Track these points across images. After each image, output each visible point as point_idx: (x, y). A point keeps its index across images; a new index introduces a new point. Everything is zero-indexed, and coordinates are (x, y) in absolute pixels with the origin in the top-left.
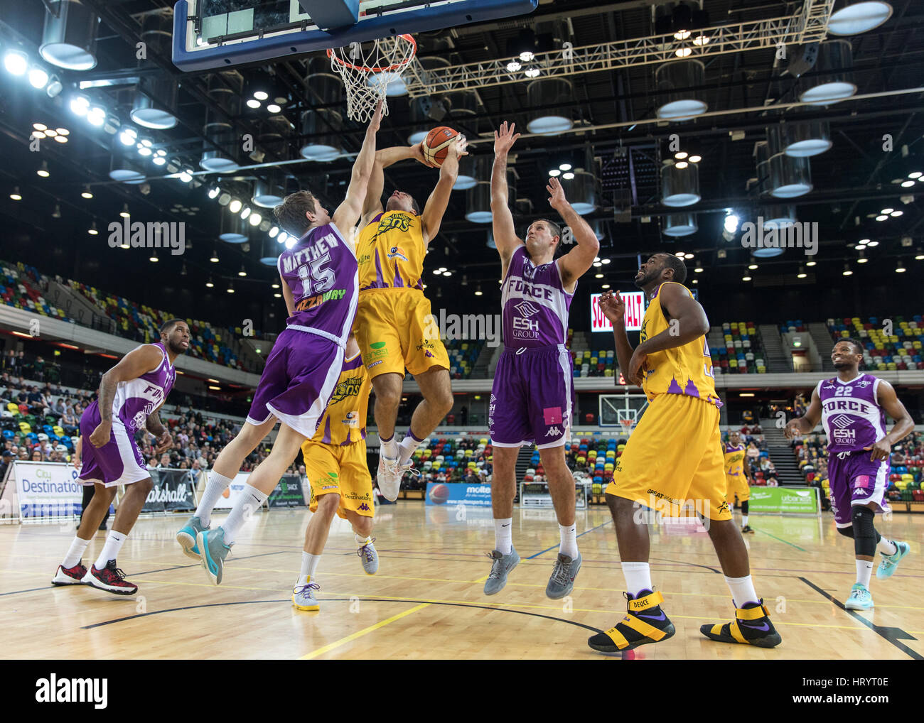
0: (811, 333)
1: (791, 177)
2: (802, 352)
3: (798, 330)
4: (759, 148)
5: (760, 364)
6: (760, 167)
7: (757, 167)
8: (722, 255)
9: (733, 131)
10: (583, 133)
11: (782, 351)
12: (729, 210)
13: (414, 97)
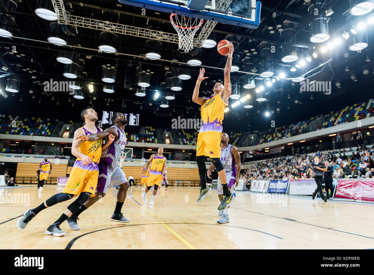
0: (171, 133)
1: (177, 85)
2: (168, 138)
3: (167, 131)
4: (167, 73)
5: (156, 140)
6: (167, 79)
7: (166, 79)
8: (151, 105)
9: (166, 67)
10: (119, 55)
11: (162, 137)
12: (157, 91)
13: (59, 23)
